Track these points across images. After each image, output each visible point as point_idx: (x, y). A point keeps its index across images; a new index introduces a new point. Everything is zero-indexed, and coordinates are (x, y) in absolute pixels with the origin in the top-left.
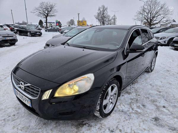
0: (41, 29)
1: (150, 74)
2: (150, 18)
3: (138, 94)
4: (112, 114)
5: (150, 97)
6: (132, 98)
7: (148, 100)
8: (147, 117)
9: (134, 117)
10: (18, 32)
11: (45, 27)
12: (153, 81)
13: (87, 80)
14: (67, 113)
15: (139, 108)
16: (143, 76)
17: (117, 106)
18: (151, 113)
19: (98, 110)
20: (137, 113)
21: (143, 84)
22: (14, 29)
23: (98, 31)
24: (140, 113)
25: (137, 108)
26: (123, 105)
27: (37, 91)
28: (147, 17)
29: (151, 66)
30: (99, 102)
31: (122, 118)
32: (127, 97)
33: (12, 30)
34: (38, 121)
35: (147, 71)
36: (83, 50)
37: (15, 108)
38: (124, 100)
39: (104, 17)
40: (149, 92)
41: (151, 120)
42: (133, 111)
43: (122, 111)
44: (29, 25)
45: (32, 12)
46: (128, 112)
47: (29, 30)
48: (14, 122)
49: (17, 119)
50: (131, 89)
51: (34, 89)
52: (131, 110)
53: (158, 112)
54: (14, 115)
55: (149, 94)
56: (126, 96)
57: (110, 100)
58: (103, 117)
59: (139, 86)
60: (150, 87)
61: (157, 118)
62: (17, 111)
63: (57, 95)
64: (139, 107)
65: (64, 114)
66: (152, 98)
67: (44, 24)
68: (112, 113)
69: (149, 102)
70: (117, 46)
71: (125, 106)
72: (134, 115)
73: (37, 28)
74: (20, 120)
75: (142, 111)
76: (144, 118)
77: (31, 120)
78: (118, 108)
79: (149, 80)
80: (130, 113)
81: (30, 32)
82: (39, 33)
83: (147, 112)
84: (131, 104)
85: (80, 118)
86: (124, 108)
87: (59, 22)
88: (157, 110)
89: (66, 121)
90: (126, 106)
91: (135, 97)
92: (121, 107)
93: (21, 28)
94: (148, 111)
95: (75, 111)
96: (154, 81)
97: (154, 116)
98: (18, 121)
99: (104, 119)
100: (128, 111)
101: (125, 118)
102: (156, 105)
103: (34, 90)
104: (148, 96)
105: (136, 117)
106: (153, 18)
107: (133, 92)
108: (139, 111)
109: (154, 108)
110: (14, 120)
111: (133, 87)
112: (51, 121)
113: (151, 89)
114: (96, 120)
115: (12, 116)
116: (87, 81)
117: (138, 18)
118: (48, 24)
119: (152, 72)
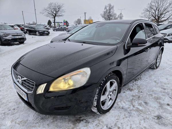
0: (50, 29)
1: (155, 70)
2: (158, 15)
3: (141, 90)
4: (111, 111)
5: (153, 94)
6: (134, 94)
7: (151, 97)
8: (149, 114)
9: (134, 114)
10: (28, 32)
11: (54, 27)
12: (157, 78)
13: (83, 74)
14: (62, 108)
15: (141, 106)
16: (147, 72)
17: (118, 102)
18: (153, 111)
19: (95, 106)
20: (138, 110)
21: (147, 80)
22: (24, 29)
23: (99, 27)
24: (141, 111)
25: (138, 105)
26: (124, 102)
27: (32, 85)
28: (155, 14)
29: (156, 63)
30: (96, 98)
31: (122, 115)
32: (129, 94)
33: (22, 29)
34: (36, 116)
35: (152, 67)
36: (82, 45)
37: (16, 102)
38: (125, 97)
39: (111, 15)
40: (153, 89)
41: (153, 118)
42: (134, 108)
43: (122, 108)
44: (38, 25)
45: (41, 13)
46: (128, 110)
47: (38, 30)
48: (13, 115)
49: (16, 113)
50: (133, 86)
51: (30, 82)
52: (132, 107)
53: (161, 110)
54: (14, 109)
55: (153, 91)
56: (127, 93)
57: (109, 96)
58: (101, 114)
59: (142, 83)
60: (154, 84)
61: (160, 116)
62: (17, 105)
63: (51, 89)
64: (140, 104)
65: (59, 109)
66: (156, 96)
67: (53, 24)
68: (112, 109)
69: (152, 99)
70: (118, 41)
71: (125, 103)
72: (134, 112)
73: (46, 28)
74: (19, 114)
75: (143, 109)
76: (145, 116)
77: (29, 114)
78: (118, 105)
79: (153, 77)
80: (130, 110)
81: (38, 31)
82: (47, 33)
83: (149, 109)
84: (132, 101)
85: (77, 114)
86: (124, 104)
87: (67, 22)
88: (160, 107)
89: (63, 116)
90: (127, 103)
91: (137, 94)
92: (122, 104)
93: (31, 28)
94: (151, 108)
95: (70, 106)
96: (159, 77)
97: (157, 114)
98: (17, 115)
99: (103, 116)
100: (128, 108)
101: (125, 115)
102: (160, 103)
103: (30, 84)
104: (151, 93)
105: (137, 114)
106: (160, 15)
107: (135, 88)
108: (141, 108)
109: (156, 105)
110: (13, 114)
111: (135, 84)
112: (49, 116)
113: (155, 86)
114: (94, 116)
115: (12, 110)
116: (83, 76)
117: (145, 16)
118: (56, 24)
119: (158, 69)
